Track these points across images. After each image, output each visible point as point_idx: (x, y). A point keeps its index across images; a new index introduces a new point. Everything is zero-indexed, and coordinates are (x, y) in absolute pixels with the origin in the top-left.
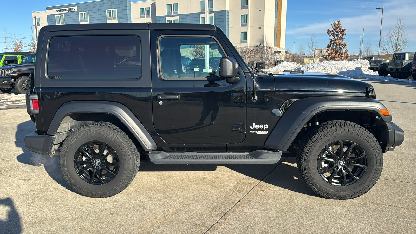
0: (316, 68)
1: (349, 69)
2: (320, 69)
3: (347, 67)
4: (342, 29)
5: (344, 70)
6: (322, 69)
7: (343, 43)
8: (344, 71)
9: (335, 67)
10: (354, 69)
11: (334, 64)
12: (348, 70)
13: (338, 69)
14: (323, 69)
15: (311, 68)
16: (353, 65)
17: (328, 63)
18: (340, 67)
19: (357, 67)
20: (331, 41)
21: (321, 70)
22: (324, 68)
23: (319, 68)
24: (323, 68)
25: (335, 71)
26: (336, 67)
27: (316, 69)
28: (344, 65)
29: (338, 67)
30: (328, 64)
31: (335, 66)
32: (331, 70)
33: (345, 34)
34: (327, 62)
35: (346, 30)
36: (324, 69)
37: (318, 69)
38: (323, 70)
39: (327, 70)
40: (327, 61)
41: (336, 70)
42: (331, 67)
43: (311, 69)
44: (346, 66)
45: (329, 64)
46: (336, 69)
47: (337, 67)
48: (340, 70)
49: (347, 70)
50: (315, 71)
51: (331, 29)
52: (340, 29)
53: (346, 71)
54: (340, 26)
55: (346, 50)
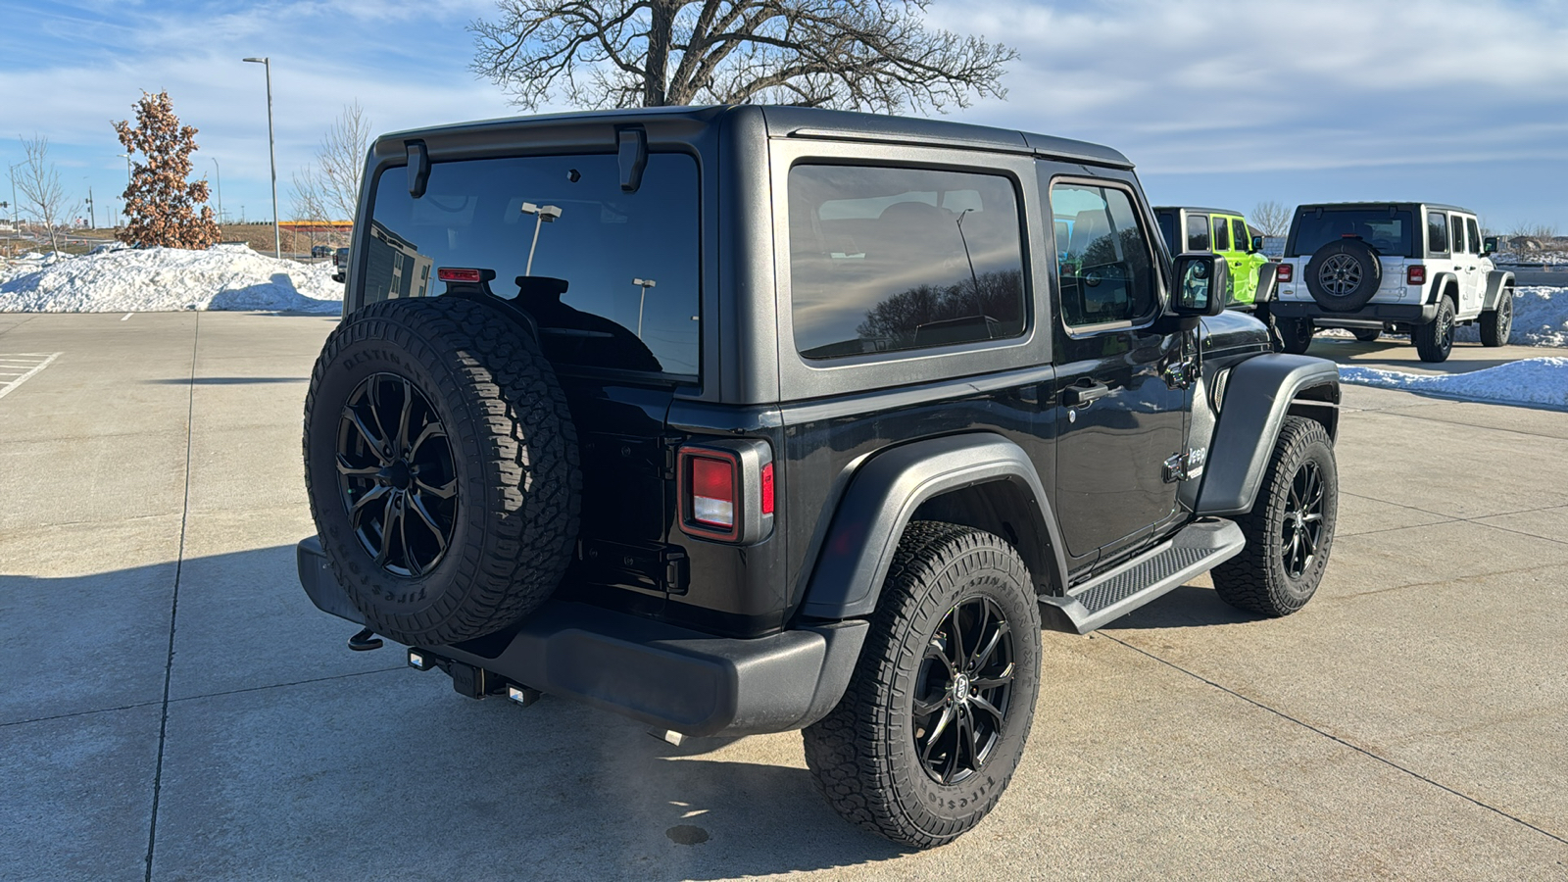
0: (115, 280)
1: (253, 283)
2: (131, 281)
3: (241, 275)
4: (179, 129)
5: (234, 286)
6: (144, 283)
7: (188, 181)
8: (235, 290)
9: (192, 273)
10: (270, 282)
11: (182, 262)
12: (249, 286)
13: (210, 282)
14: (147, 281)
15: (90, 278)
16: (257, 265)
17: (155, 257)
18: (216, 274)
19: (274, 272)
20: (139, 171)
21: (137, 287)
22: (150, 277)
23: (129, 278)
24: (143, 277)
25: (198, 288)
26: (197, 274)
27: (114, 283)
28: (224, 266)
29: (207, 276)
30: (158, 261)
31: (191, 268)
32: (180, 285)
33: (196, 149)
34: (149, 256)
35: (197, 131)
36: (152, 281)
37: (123, 283)
38: (147, 285)
39: (164, 287)
40: (151, 251)
41: (203, 287)
42: (178, 274)
43: (90, 282)
44: (233, 269)
45: (162, 262)
46: (197, 280)
47: (202, 275)
48: (219, 287)
49: (245, 285)
50: (113, 290)
51: (134, 125)
52: (172, 125)
53: (245, 290)
54: (170, 113)
55: (205, 208)
